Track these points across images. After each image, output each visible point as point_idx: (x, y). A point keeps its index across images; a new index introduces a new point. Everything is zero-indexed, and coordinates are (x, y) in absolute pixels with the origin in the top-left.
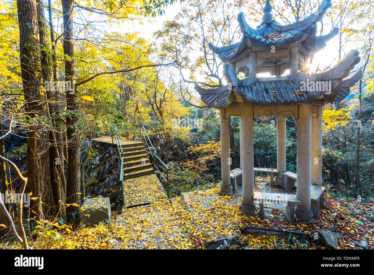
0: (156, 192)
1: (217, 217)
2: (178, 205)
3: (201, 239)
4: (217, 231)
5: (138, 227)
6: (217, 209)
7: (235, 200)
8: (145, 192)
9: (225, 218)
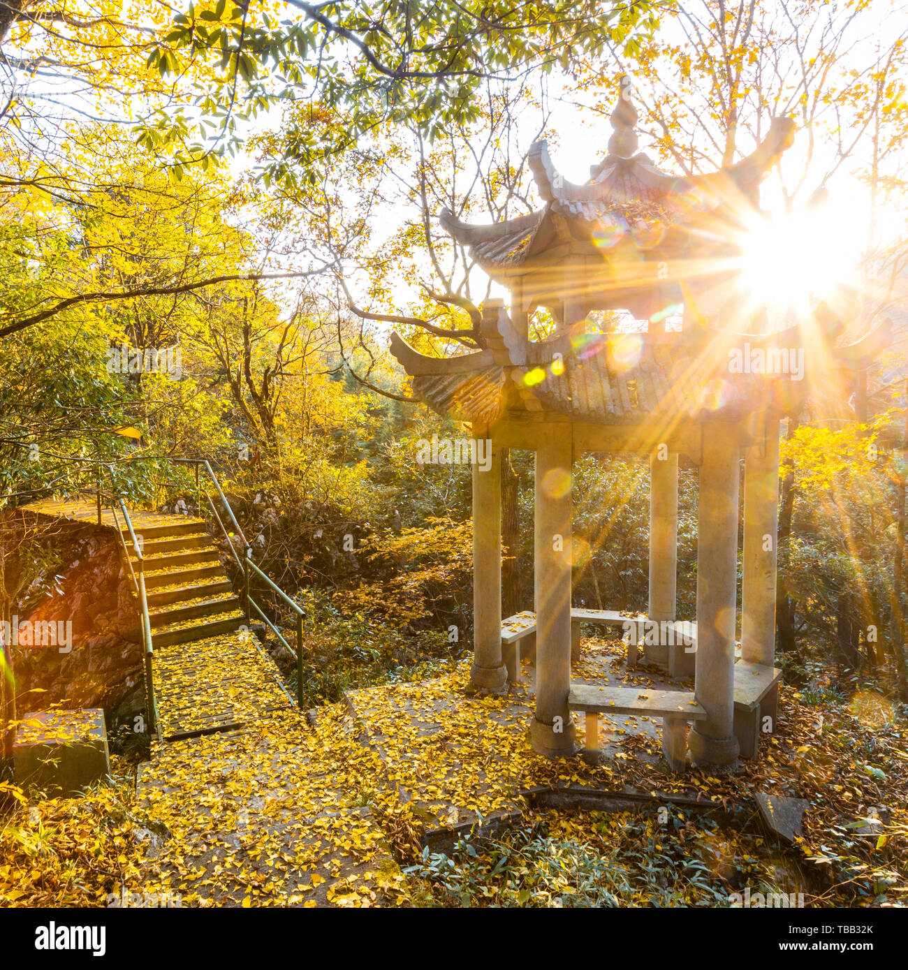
0: (259, 690)
1: (457, 761)
2: (335, 729)
3: (411, 825)
4: (458, 800)
5: (213, 797)
6: (459, 738)
7: (515, 711)
8: (221, 691)
9: (481, 764)
